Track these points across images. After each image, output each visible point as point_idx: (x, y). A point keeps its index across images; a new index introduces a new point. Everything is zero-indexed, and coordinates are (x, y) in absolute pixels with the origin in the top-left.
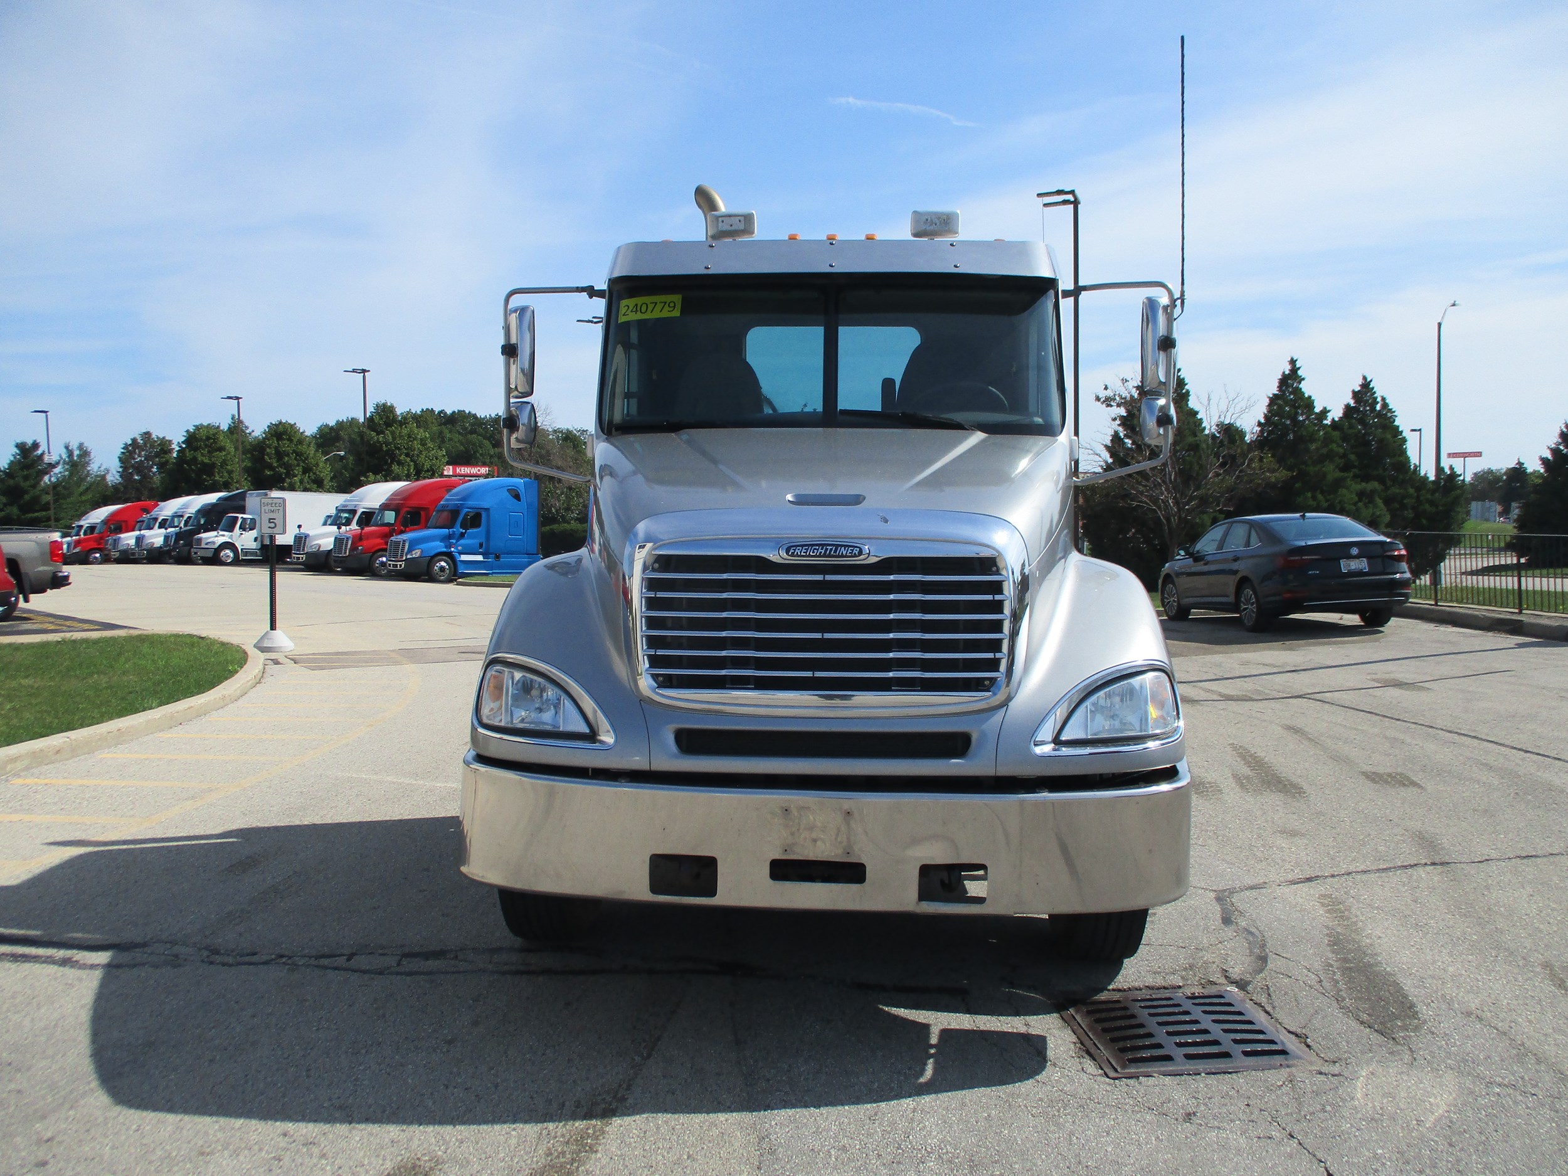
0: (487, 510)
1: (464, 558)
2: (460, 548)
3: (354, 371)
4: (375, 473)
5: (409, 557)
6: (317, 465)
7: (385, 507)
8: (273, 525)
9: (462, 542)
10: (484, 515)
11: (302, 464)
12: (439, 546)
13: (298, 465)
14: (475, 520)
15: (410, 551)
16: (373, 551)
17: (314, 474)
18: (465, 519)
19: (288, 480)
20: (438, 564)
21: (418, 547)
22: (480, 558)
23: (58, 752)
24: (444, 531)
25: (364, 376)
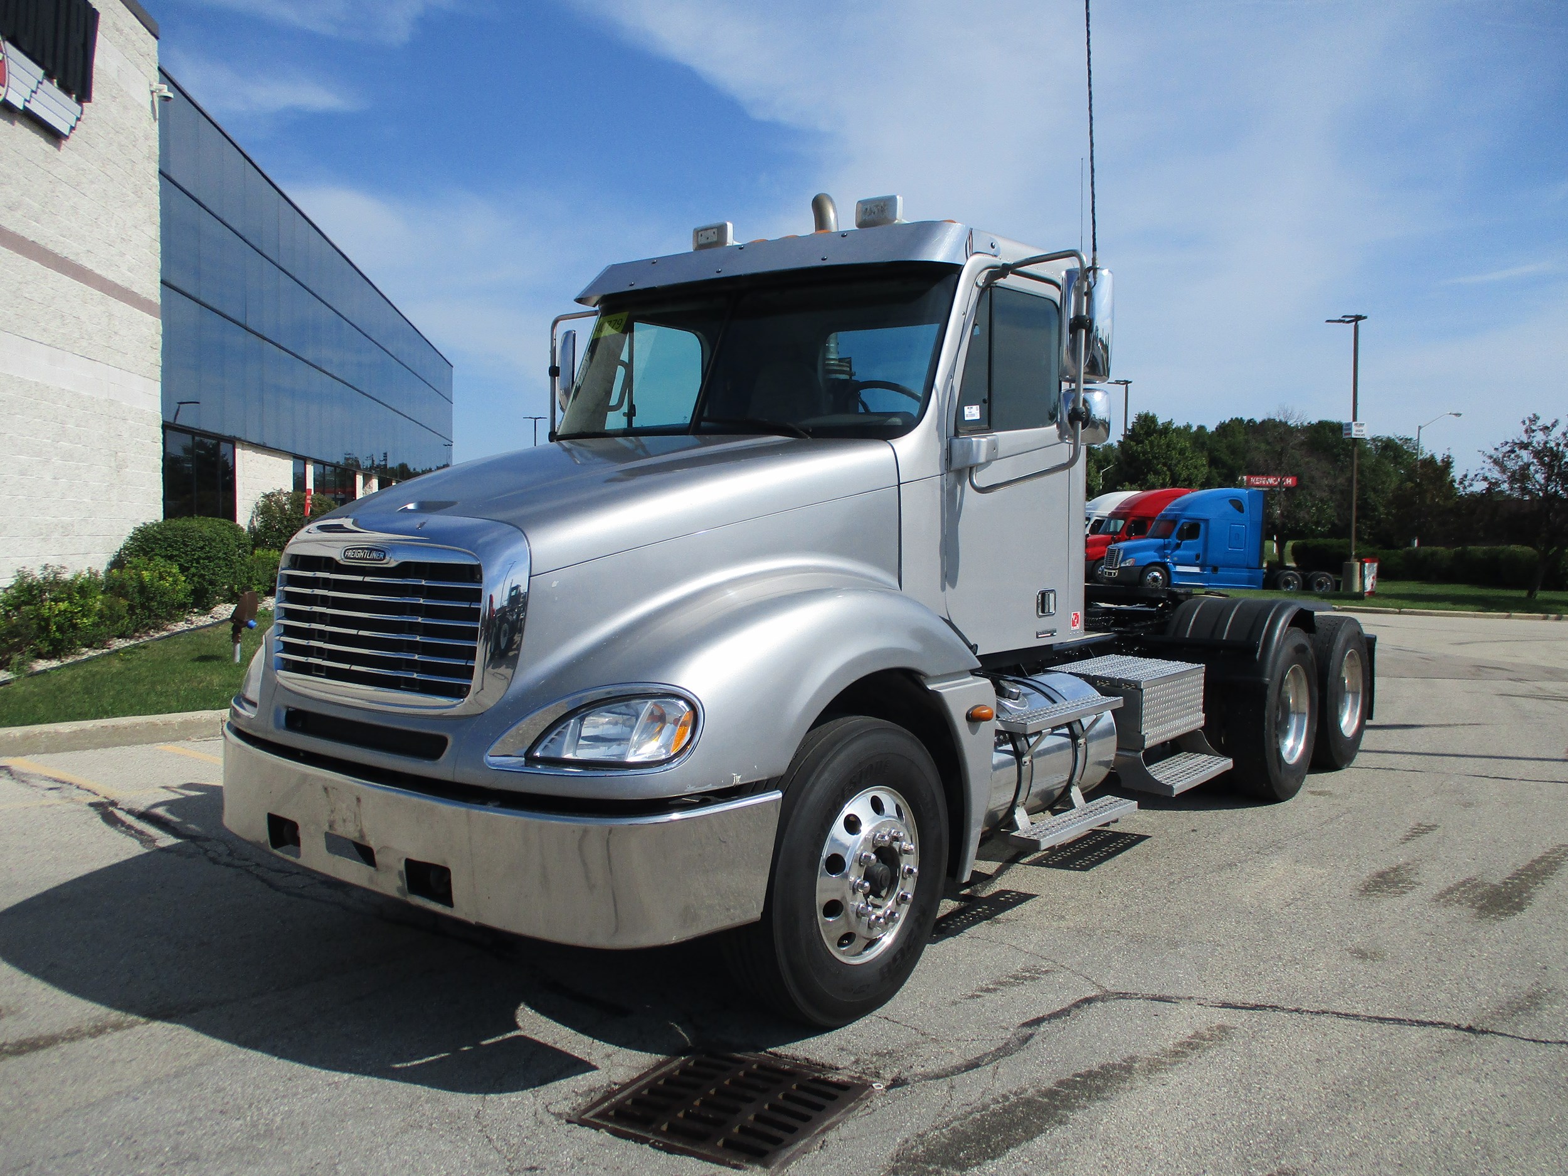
0: (1206, 521)
1: (1179, 569)
2: (1176, 559)
3: (1118, 382)
4: (1131, 483)
5: (1122, 565)
7: (1115, 515)
9: (1178, 552)
10: (1202, 526)
12: (1152, 556)
14: (1192, 530)
15: (1124, 560)
16: (1096, 558)
18: (1181, 529)
20: (1151, 574)
21: (1131, 556)
22: (1196, 570)
24: (1160, 541)
25: (1127, 388)
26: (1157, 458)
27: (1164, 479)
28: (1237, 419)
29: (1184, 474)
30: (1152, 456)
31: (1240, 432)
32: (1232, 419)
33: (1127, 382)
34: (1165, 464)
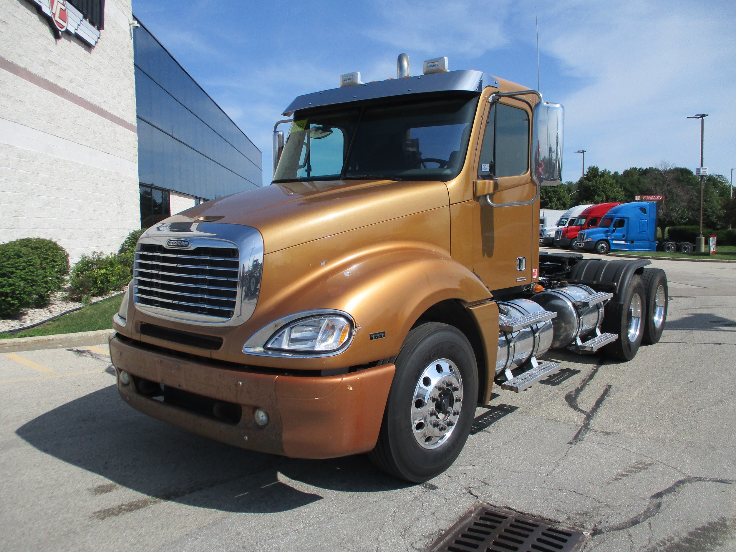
0: (628, 218)
1: (614, 242)
2: (613, 237)
3: (579, 152)
4: (587, 200)
5: (586, 241)
6: (564, 197)
7: (581, 217)
9: (614, 234)
10: (626, 221)
11: (557, 196)
12: (602, 236)
13: (555, 197)
14: (621, 223)
15: (587, 238)
16: (573, 237)
17: (562, 201)
18: (615, 222)
19: (550, 204)
20: (600, 245)
21: (590, 236)
22: (623, 242)
24: (605, 229)
25: (583, 154)
26: (599, 188)
27: (603, 199)
28: (633, 168)
29: (612, 196)
30: (597, 187)
31: (635, 174)
32: (631, 168)
33: (583, 152)
34: (603, 191)
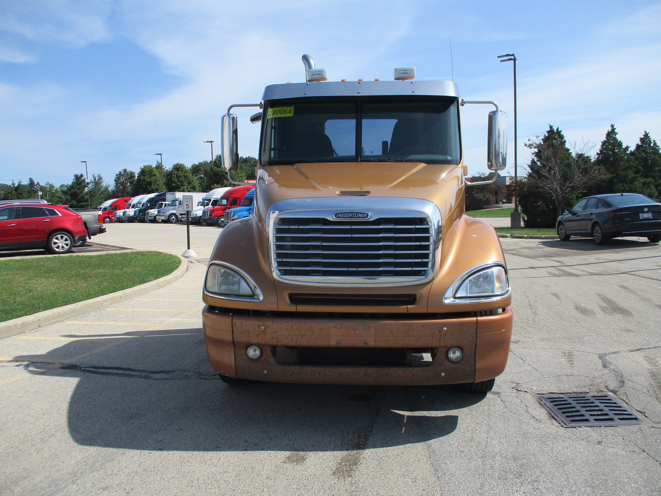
3: (208, 142)
4: (217, 184)
5: (233, 218)
6: (193, 181)
7: (222, 198)
8: (188, 207)
11: (187, 181)
12: (245, 214)
13: (185, 181)
15: (233, 216)
16: (218, 216)
17: (192, 184)
19: (182, 188)
21: (236, 214)
23: (120, 298)
24: (248, 207)
25: (212, 144)
30: (225, 173)
33: (211, 142)
